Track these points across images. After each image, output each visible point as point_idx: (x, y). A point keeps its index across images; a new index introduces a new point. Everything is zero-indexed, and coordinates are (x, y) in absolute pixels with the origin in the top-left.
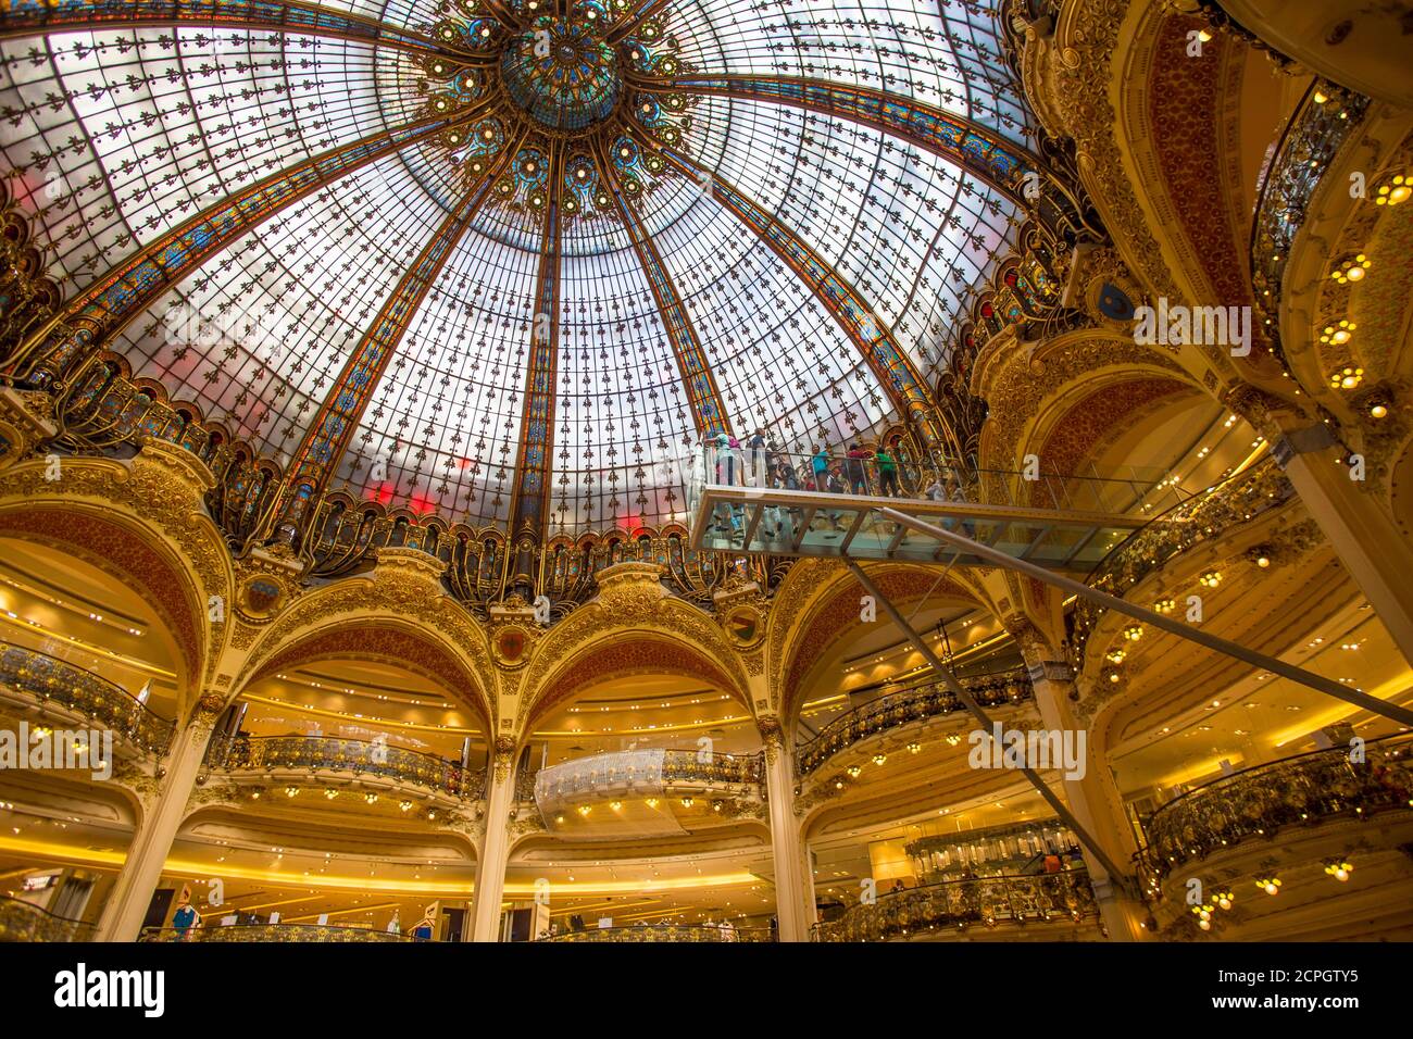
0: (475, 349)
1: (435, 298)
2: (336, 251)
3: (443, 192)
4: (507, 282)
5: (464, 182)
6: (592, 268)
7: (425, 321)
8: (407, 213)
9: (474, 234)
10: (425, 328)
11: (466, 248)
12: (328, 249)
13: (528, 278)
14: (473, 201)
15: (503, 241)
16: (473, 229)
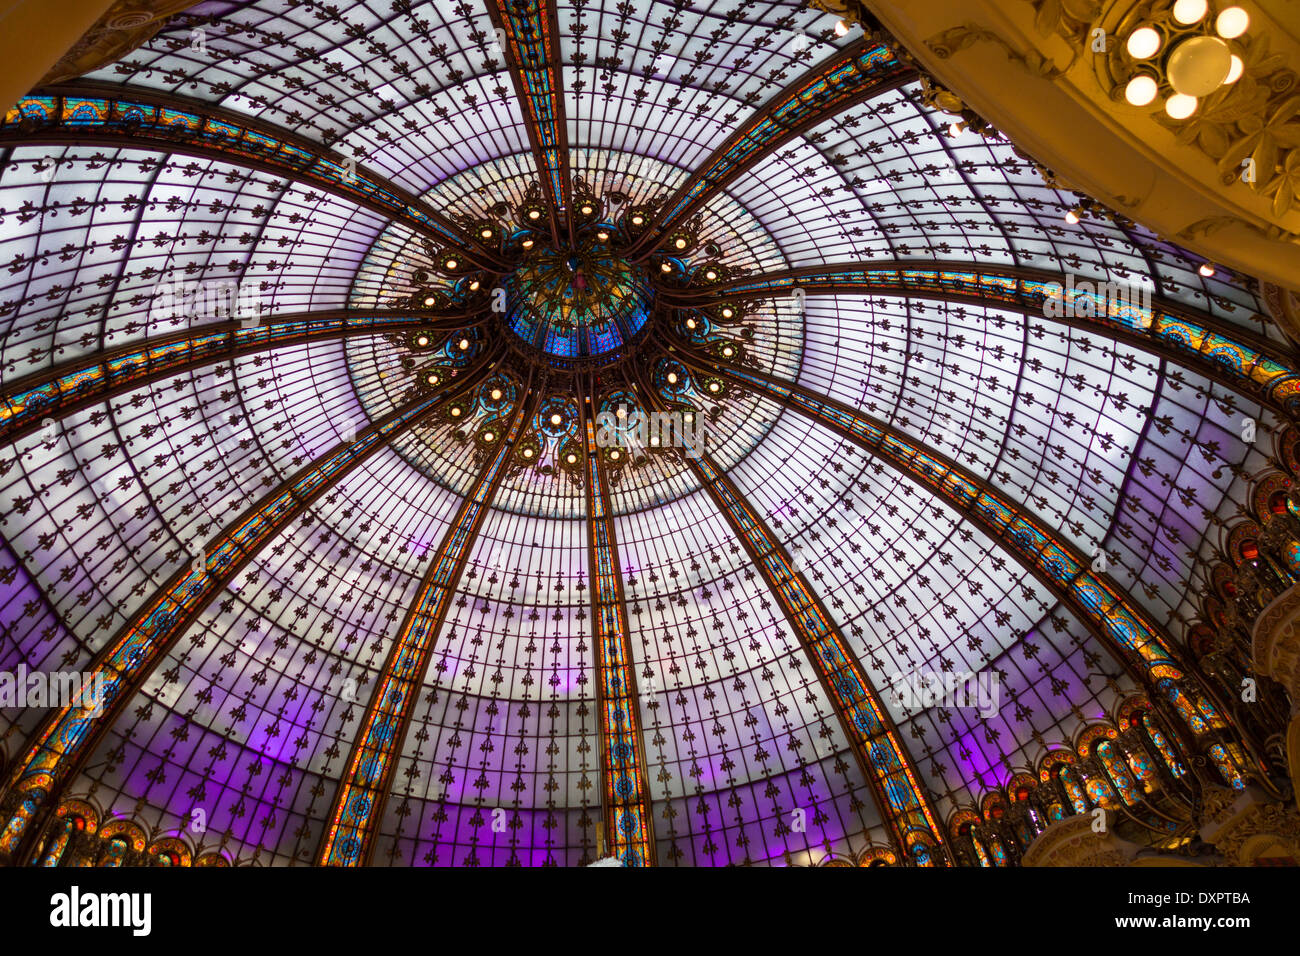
0: (715, 636)
1: (638, 611)
2: (510, 642)
3: (564, 506)
4: (695, 541)
5: (574, 482)
6: (767, 460)
7: (645, 642)
8: (547, 552)
9: (625, 519)
10: (651, 650)
11: (629, 538)
12: (501, 646)
13: (712, 521)
14: (597, 490)
15: (657, 504)
16: (620, 515)
